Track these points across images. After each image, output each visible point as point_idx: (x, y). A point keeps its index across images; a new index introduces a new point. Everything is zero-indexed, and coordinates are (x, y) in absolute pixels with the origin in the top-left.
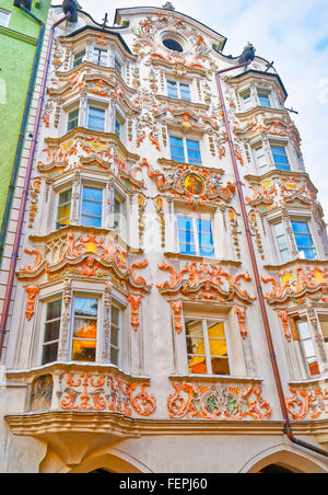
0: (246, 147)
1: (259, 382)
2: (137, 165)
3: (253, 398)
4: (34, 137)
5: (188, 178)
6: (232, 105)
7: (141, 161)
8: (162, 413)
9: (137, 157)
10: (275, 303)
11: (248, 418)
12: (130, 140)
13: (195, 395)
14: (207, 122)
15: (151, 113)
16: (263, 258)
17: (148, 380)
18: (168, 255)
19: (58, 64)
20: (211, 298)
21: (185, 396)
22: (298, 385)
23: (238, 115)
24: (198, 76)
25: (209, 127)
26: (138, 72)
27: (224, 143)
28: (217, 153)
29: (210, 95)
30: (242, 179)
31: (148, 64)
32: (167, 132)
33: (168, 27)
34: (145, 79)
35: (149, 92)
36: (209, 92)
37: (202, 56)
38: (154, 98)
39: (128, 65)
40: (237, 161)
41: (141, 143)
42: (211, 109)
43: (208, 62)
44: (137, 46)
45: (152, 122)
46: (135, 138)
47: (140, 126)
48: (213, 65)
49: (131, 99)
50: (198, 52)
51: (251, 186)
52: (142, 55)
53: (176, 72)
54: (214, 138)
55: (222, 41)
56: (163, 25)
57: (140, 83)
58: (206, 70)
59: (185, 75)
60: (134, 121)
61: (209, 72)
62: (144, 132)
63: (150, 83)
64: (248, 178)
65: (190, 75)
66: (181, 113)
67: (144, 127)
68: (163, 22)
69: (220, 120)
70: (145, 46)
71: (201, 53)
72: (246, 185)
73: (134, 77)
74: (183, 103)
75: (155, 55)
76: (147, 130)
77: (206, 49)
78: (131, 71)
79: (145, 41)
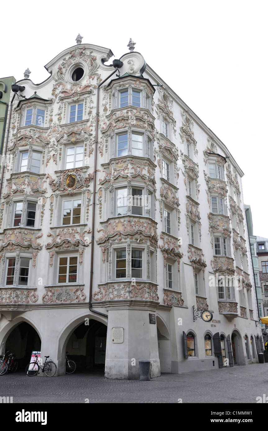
0: (107, 141)
1: (84, 285)
2: (44, 179)
3: (79, 293)
5: (68, 178)
6: (105, 109)
7: (47, 176)
8: (40, 302)
9: (44, 175)
10: (100, 244)
11: (75, 302)
12: (43, 164)
13: (53, 293)
14: (86, 133)
15: (55, 140)
16: (101, 217)
17: (36, 289)
18: (51, 228)
19: (13, 128)
20: (68, 247)
21: (50, 294)
22: (102, 285)
24: (87, 95)
25: (86, 136)
26: (52, 111)
27: (94, 144)
28: (88, 153)
29: (92, 108)
30: (99, 167)
31: (58, 101)
32: (62, 149)
33: (75, 61)
34: (56, 115)
35: (57, 124)
36: (92, 105)
37: (92, 75)
38: (59, 127)
39: (47, 109)
40: (99, 155)
41: (48, 163)
42: (91, 120)
43: (96, 78)
44: (54, 89)
45: (55, 146)
46: (45, 161)
47: (49, 152)
48: (99, 80)
49: (46, 135)
50: (90, 74)
51: (104, 170)
52: (56, 96)
53: (73, 100)
54: (88, 143)
55: (108, 52)
56: (72, 61)
57: (53, 119)
58: (93, 86)
59: (79, 99)
60: (46, 150)
61: (95, 88)
62: (50, 155)
63: (58, 117)
64: (102, 165)
65: (82, 97)
66: (70, 133)
67: (51, 151)
68: (72, 58)
69: (95, 126)
70: (59, 86)
71: (92, 73)
72: (101, 171)
73: (50, 117)
74: (73, 124)
75: (63, 92)
76: (53, 153)
77: (96, 67)
78: (49, 113)
79: (59, 83)
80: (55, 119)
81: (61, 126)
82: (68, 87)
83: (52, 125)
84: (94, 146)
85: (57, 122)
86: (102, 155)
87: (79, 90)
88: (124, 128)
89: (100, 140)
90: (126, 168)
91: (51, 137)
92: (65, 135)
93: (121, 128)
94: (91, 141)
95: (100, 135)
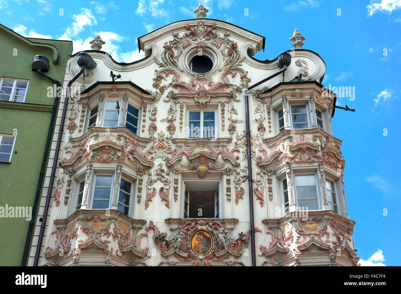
0: (270, 182)
2: (143, 231)
4: (44, 220)
5: (196, 236)
6: (261, 128)
7: (148, 225)
9: (143, 222)
12: (139, 202)
14: (226, 160)
15: (164, 163)
19: (72, 128)
23: (266, 141)
24: (224, 100)
25: (228, 166)
26: (156, 114)
27: (244, 181)
28: (233, 197)
29: (236, 122)
30: (258, 224)
31: (167, 99)
32: (180, 182)
33: (196, 42)
34: (162, 121)
35: (165, 137)
36: (234, 117)
37: (232, 70)
38: (170, 142)
39: (145, 108)
40: (256, 203)
41: (150, 203)
42: (234, 140)
43: (238, 76)
44: (158, 79)
45: (164, 174)
46: (144, 198)
47: (151, 182)
48: (244, 79)
49: (144, 151)
50: (228, 66)
51: (269, 231)
52: (162, 90)
53: (198, 102)
54: (232, 178)
55: (260, 42)
56: (191, 41)
57: (157, 126)
58: (235, 88)
59: (209, 102)
60: (145, 178)
61: (239, 90)
62: (154, 189)
63: (167, 124)
64: (265, 222)
65: (214, 101)
66: (196, 156)
67: (155, 182)
68: (191, 36)
69: (243, 152)
70: (167, 76)
71: (232, 66)
72: (263, 231)
73: (150, 122)
74: (201, 142)
75: (176, 86)
76: (158, 185)
77: (238, 59)
78: (148, 114)
79: (168, 70)
80: (162, 127)
81: (174, 141)
82: (186, 79)
83: (156, 136)
84: (245, 186)
85: (167, 134)
86: (262, 204)
87: (207, 88)
88: (309, 163)
89: (255, 177)
90: (324, 232)
91: (154, 155)
92: (184, 158)
93: (304, 163)
94: (238, 177)
95: (255, 170)
